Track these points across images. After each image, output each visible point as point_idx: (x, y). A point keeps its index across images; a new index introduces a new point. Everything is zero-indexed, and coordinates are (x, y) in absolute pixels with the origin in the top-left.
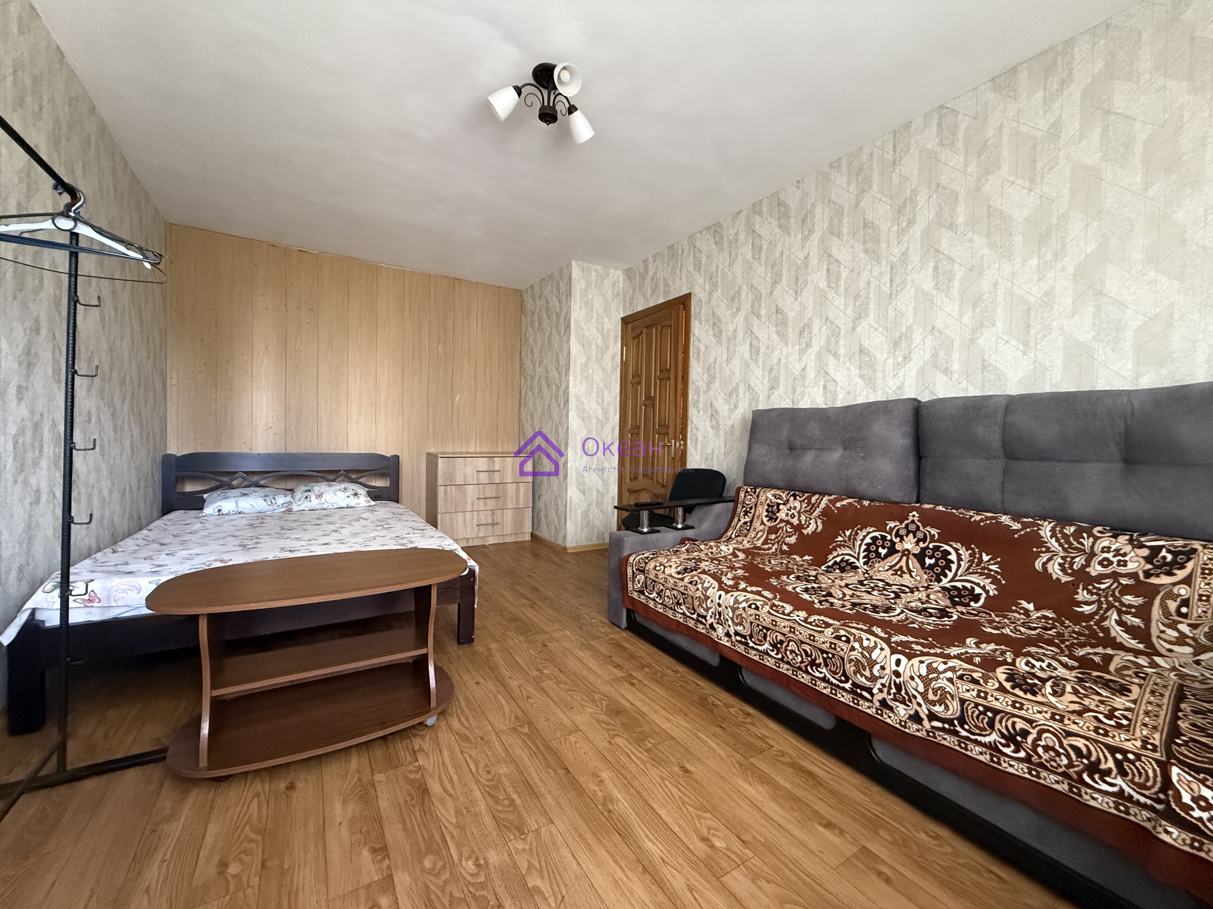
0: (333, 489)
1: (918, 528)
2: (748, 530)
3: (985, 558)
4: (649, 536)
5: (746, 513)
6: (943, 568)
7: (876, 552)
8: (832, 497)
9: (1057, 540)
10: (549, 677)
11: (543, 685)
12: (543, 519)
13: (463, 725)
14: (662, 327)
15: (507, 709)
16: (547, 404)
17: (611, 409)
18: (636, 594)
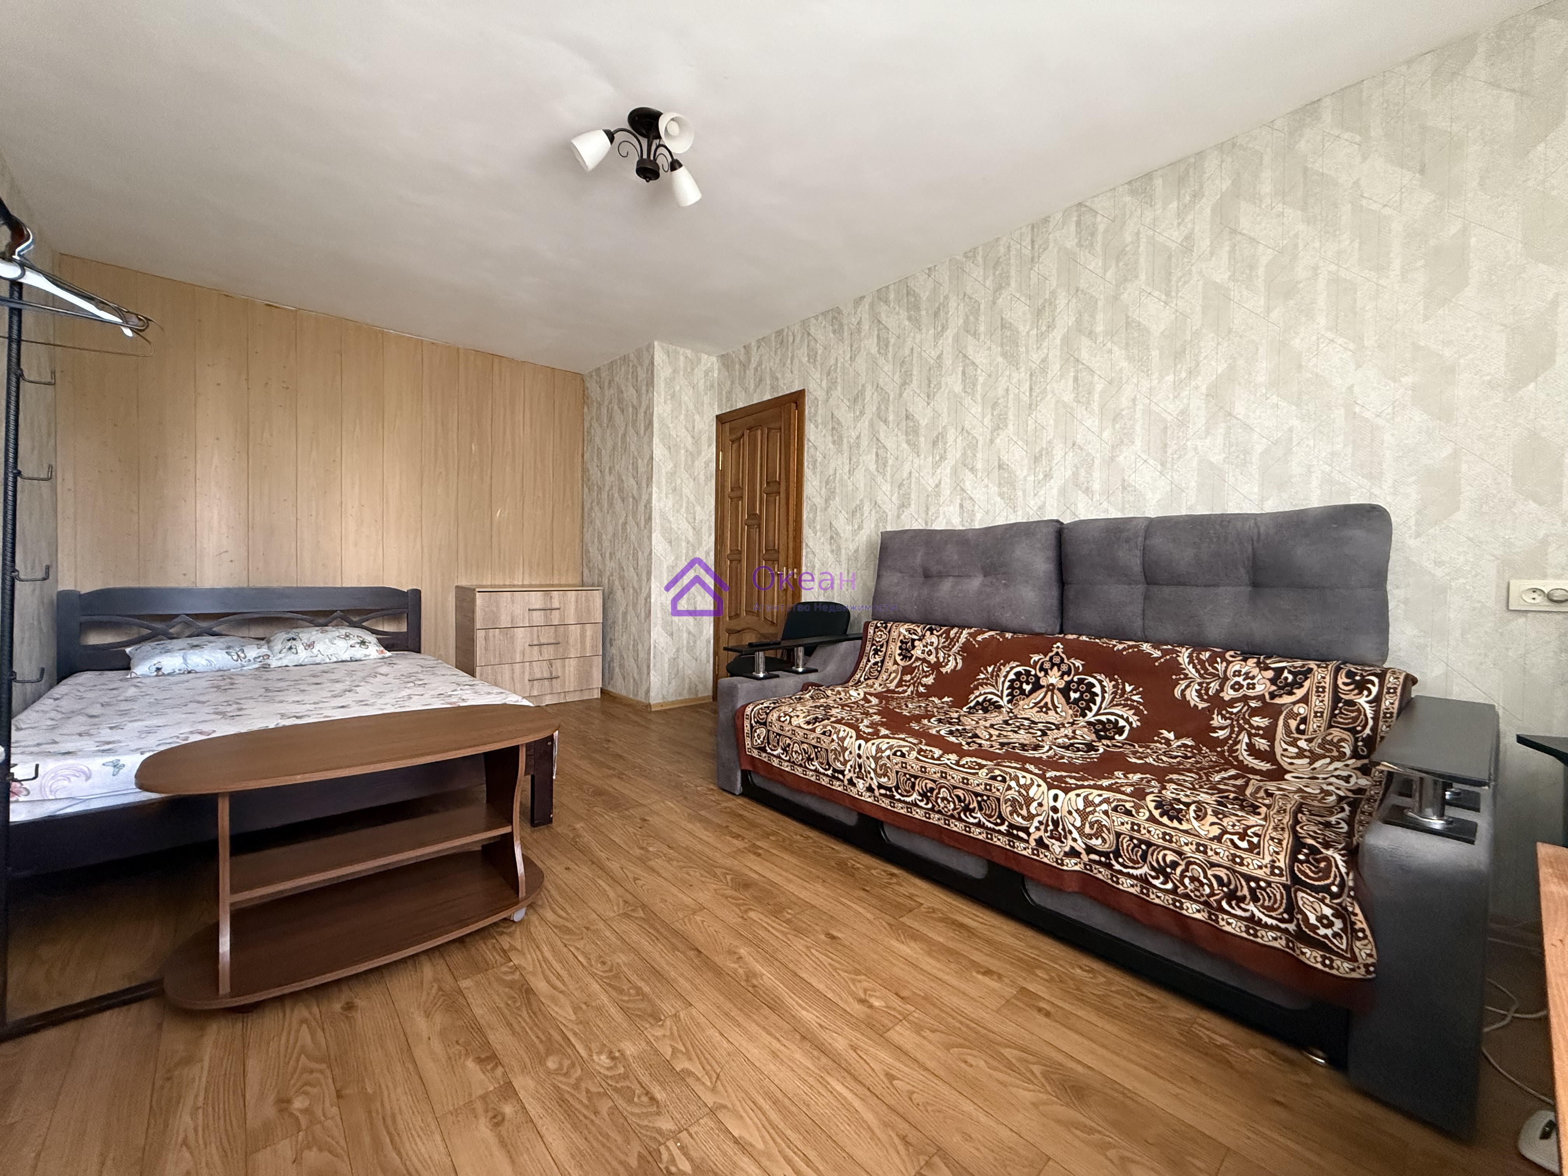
0: (329, 635)
1: (1062, 660)
2: (880, 672)
3: (1128, 688)
4: (766, 682)
5: (876, 652)
6: (1088, 702)
7: (1021, 688)
8: (972, 630)
9: (1194, 667)
10: (657, 855)
11: (651, 863)
12: (617, 670)
13: (560, 916)
14: (769, 429)
15: (612, 894)
16: (621, 521)
17: (705, 529)
18: (756, 751)
